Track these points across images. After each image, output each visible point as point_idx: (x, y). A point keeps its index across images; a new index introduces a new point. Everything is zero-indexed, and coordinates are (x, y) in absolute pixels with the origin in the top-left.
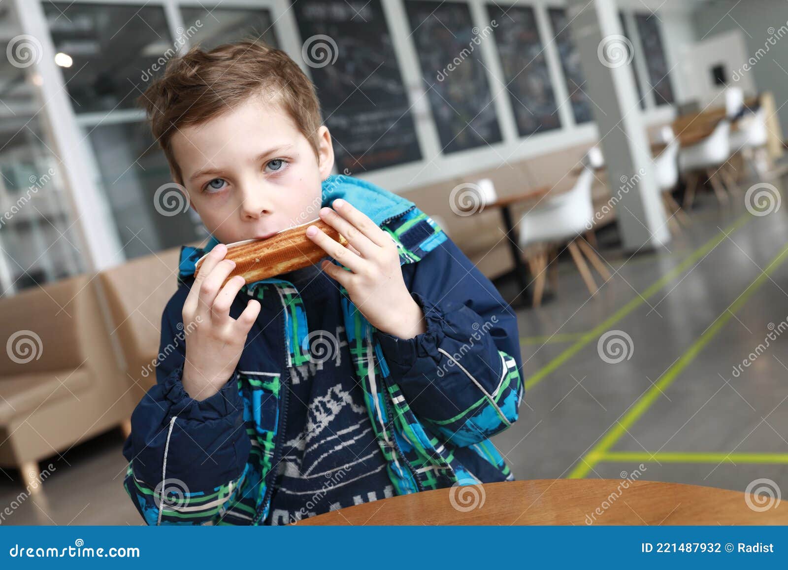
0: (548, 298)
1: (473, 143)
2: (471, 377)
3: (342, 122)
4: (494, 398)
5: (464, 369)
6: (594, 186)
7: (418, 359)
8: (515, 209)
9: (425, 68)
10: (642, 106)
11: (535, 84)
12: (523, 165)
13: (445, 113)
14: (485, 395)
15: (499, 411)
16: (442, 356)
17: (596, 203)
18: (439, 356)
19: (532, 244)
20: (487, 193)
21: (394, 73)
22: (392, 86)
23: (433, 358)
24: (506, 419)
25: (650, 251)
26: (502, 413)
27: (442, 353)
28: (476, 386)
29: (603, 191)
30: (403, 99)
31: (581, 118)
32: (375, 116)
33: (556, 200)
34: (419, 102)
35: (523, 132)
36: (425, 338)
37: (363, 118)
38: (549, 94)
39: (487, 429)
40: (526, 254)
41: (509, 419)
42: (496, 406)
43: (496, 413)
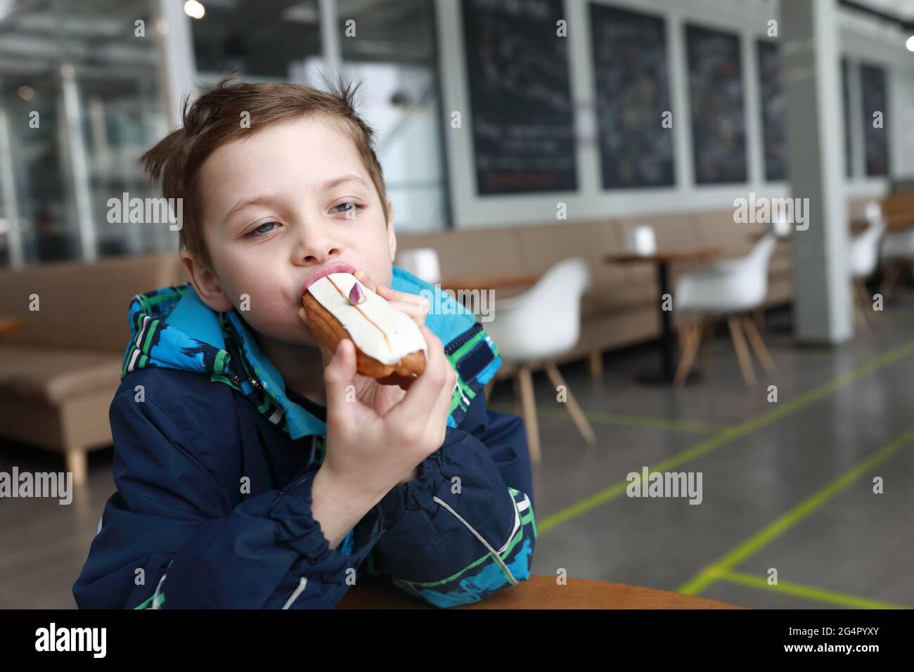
0: (694, 378)
1: (639, 182)
2: (474, 532)
3: (492, 131)
4: (501, 555)
5: (465, 522)
6: (774, 257)
7: (406, 512)
8: (674, 267)
9: (600, 85)
10: (849, 173)
11: (726, 126)
12: (693, 219)
13: (614, 141)
14: (489, 551)
15: (505, 570)
16: (439, 508)
17: (772, 277)
18: (434, 508)
19: (687, 312)
20: (645, 242)
21: (563, 85)
22: (557, 101)
23: (426, 510)
24: (514, 579)
25: (824, 346)
26: (509, 573)
27: (438, 504)
28: (480, 541)
29: (783, 265)
30: (567, 117)
31: (774, 174)
32: (532, 131)
33: (725, 265)
34: (586, 124)
35: (701, 179)
36: (418, 487)
37: (518, 131)
38: (740, 141)
39: (487, 589)
40: (678, 323)
41: (517, 579)
42: (503, 563)
43: (502, 571)
